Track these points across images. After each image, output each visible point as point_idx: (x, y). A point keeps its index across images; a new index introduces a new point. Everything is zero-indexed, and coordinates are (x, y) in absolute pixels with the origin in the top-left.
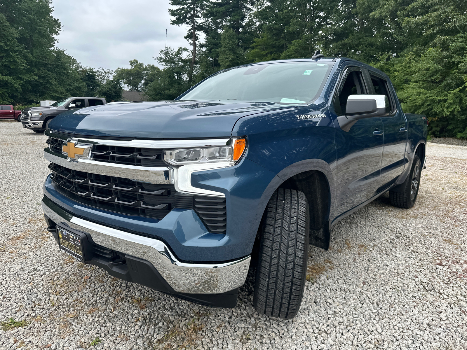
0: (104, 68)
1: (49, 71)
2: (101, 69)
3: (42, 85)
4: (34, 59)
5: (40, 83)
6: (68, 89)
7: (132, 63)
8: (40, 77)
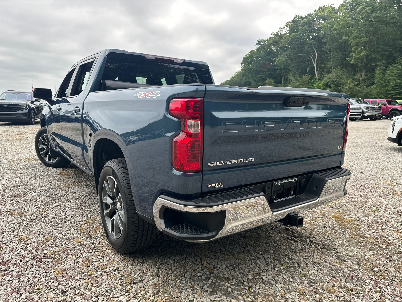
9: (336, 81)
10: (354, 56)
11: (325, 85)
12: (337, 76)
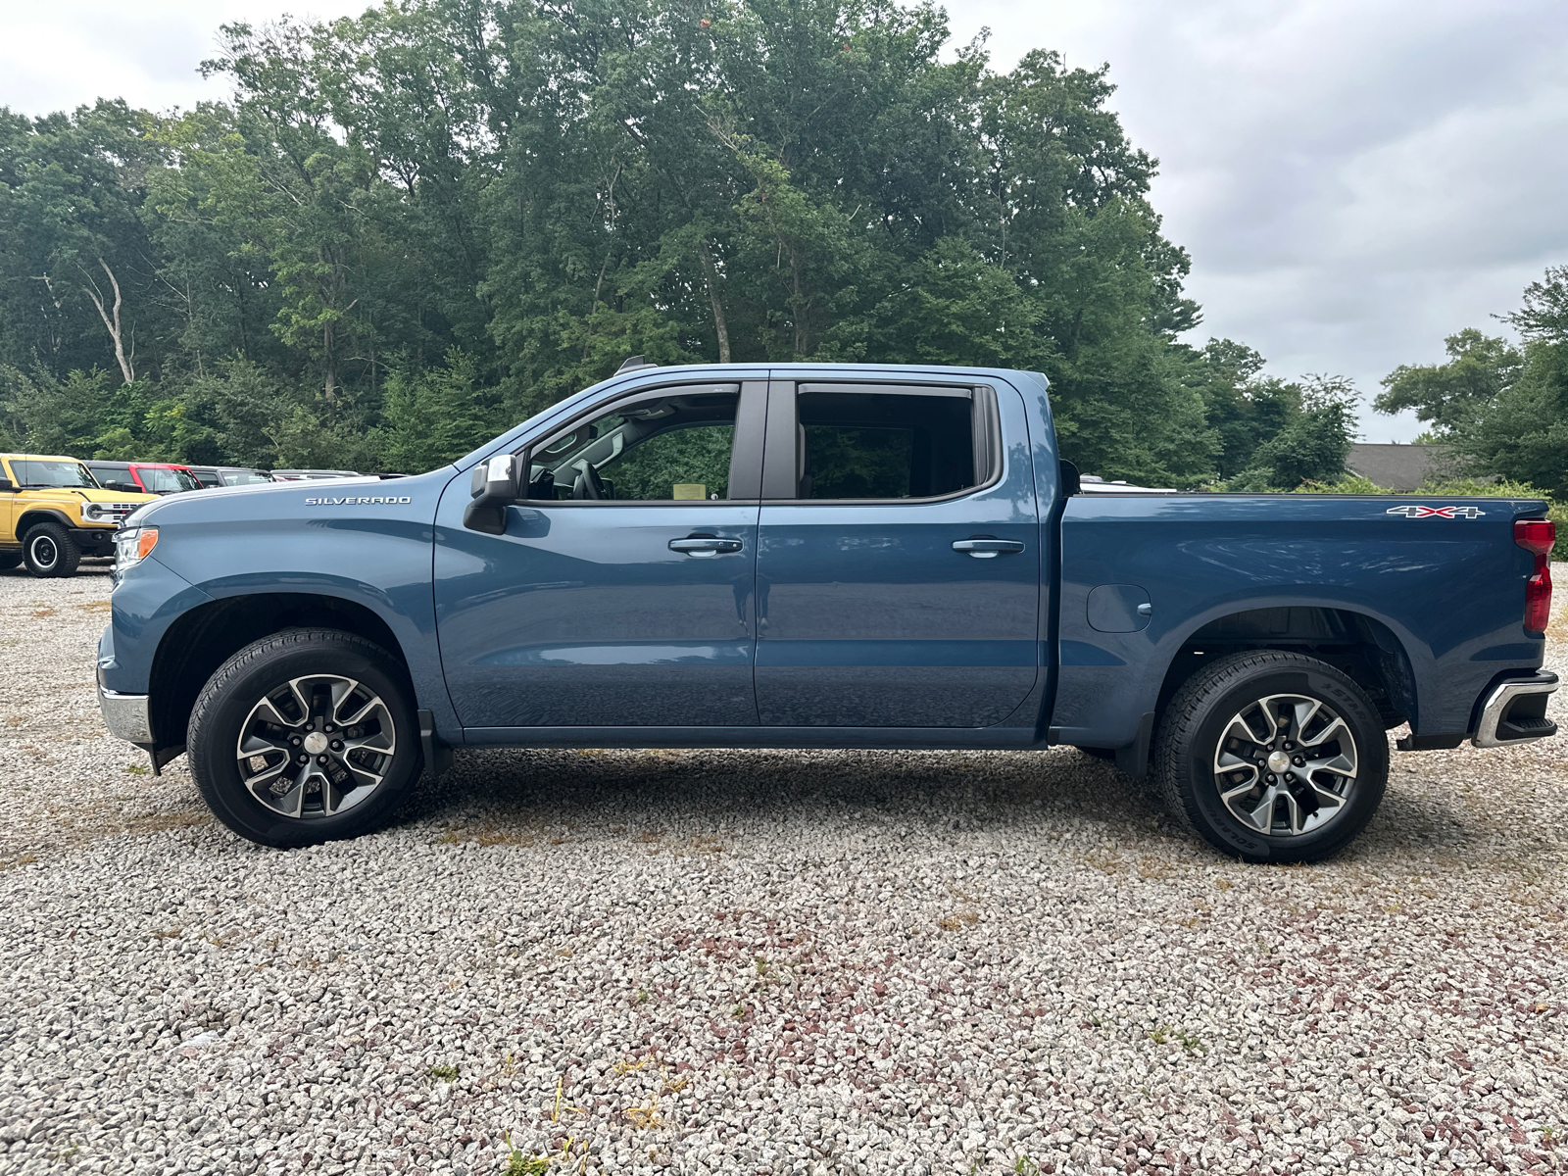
0: (1321, 375)
1: (1111, 404)
2: (1311, 378)
3: (1089, 446)
4: (1077, 376)
5: (1086, 440)
6: (1160, 451)
7: (1453, 344)
8: (1084, 424)
9: (242, 404)
10: (297, 322)
11: (190, 418)
12: (244, 384)
